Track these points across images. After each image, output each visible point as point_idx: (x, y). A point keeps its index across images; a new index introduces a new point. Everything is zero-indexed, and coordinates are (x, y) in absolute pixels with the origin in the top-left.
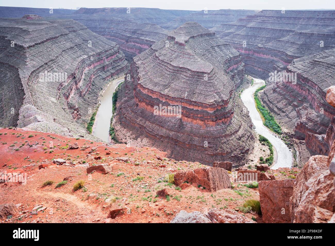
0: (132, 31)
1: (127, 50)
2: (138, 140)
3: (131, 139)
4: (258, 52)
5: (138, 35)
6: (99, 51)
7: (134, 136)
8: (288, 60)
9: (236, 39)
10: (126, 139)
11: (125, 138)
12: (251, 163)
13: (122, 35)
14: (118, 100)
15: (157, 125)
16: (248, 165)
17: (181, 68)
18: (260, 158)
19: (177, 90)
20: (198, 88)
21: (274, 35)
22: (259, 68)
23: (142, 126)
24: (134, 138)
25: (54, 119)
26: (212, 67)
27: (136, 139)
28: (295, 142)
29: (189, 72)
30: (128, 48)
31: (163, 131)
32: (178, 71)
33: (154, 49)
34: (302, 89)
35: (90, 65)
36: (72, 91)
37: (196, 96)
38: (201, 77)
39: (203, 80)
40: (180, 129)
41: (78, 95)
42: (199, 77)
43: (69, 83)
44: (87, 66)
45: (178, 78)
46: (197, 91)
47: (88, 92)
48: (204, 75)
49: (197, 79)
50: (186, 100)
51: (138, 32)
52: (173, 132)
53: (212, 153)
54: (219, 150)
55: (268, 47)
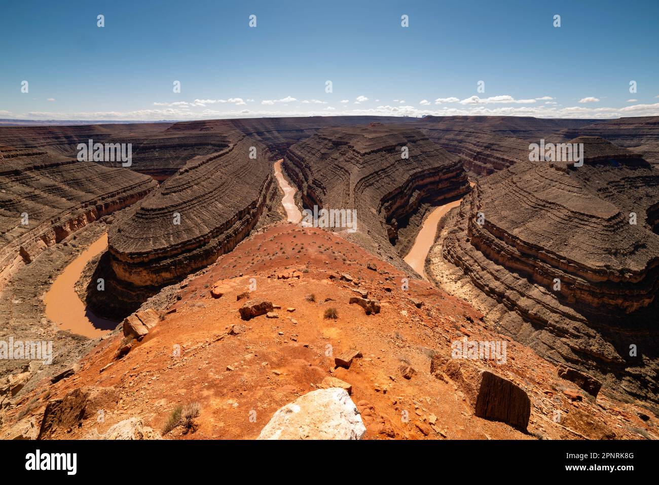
0: (485, 145)
2: (457, 284)
3: (448, 279)
7: (454, 277)
10: (442, 277)
13: (471, 150)
14: (445, 228)
15: (491, 273)
17: (550, 203)
19: (536, 234)
20: (574, 238)
23: (468, 267)
24: (453, 280)
25: (369, 231)
26: (617, 211)
27: (456, 282)
29: (565, 212)
31: (496, 284)
32: (544, 206)
33: (511, 171)
35: (423, 180)
36: (395, 206)
37: (568, 249)
38: (586, 223)
39: (589, 228)
40: (524, 289)
41: (400, 211)
42: (583, 222)
43: (394, 196)
44: (418, 181)
45: (542, 217)
46: (572, 242)
47: (411, 210)
48: (594, 220)
49: (577, 224)
50: (548, 252)
51: (493, 147)
52: (513, 290)
53: (576, 346)
54: (594, 347)
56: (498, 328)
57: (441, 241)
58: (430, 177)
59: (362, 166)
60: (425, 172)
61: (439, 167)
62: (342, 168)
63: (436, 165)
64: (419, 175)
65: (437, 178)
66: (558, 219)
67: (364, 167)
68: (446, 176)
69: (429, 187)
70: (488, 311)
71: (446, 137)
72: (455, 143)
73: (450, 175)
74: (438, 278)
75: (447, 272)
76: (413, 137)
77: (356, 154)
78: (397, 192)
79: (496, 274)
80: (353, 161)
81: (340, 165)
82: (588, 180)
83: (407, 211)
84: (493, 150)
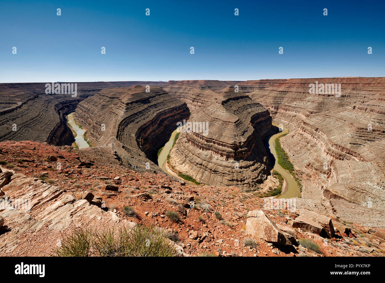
0: (197, 94)
1: (193, 107)
2: (183, 165)
3: (179, 164)
4: (284, 109)
7: (181, 162)
8: (308, 115)
9: (268, 100)
10: (176, 163)
12: (261, 190)
13: (191, 98)
16: (258, 192)
17: (216, 119)
18: (270, 187)
19: (211, 133)
20: (225, 132)
21: (298, 96)
23: (187, 156)
24: (181, 164)
26: (238, 119)
28: (303, 178)
29: (221, 121)
30: (193, 105)
31: (199, 160)
32: (214, 120)
34: (314, 137)
35: (165, 115)
36: (149, 131)
37: (223, 137)
38: (228, 125)
39: (229, 127)
40: (210, 160)
41: (153, 134)
42: (227, 125)
43: (148, 126)
44: (163, 116)
45: (214, 125)
46: (224, 134)
47: (160, 132)
48: (230, 123)
49: (225, 126)
50: (216, 140)
51: (200, 95)
52: (205, 161)
53: (230, 179)
54: (235, 177)
55: (293, 105)
57: (175, 146)
58: (169, 113)
59: (125, 111)
60: (166, 111)
61: (173, 108)
62: (114, 113)
63: (172, 107)
64: (163, 113)
65: (173, 114)
66: (219, 125)
67: (127, 111)
68: (178, 112)
69: (170, 118)
70: (196, 175)
71: (179, 91)
72: (184, 94)
73: (180, 111)
74: (174, 165)
75: (178, 160)
76: (159, 92)
77: (122, 104)
78: (149, 123)
79: (198, 155)
80: (120, 108)
81: (113, 111)
82: (231, 107)
83: (157, 133)
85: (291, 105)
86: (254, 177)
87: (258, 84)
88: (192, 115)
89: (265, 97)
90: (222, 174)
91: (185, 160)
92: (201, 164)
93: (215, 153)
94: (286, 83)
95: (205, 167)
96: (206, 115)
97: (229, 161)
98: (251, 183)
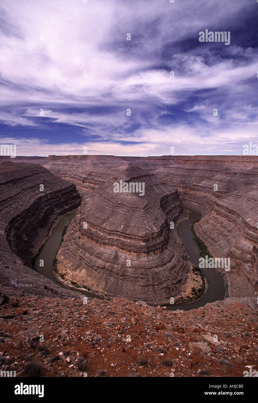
0: (88, 173)
1: (83, 189)
2: (77, 271)
3: (70, 270)
4: (194, 190)
5: (92, 176)
6: (56, 190)
7: (74, 267)
8: (218, 195)
11: (65, 269)
12: (183, 295)
13: (80, 177)
15: (96, 256)
16: (180, 296)
17: (119, 204)
18: (192, 288)
19: (114, 224)
21: (205, 175)
22: (196, 203)
23: (82, 257)
24: (74, 270)
26: (146, 203)
29: (126, 208)
30: (84, 187)
31: (100, 263)
32: (117, 206)
33: (101, 188)
34: (229, 221)
37: (130, 228)
38: (136, 212)
39: (137, 215)
40: (115, 260)
42: (134, 212)
44: (42, 203)
45: (116, 213)
46: (132, 224)
48: (138, 210)
49: (132, 214)
50: (121, 232)
52: (109, 264)
53: (144, 285)
54: (150, 281)
55: (202, 185)
56: (105, 292)
58: (52, 198)
60: (47, 195)
64: (43, 198)
65: (57, 199)
66: (124, 213)
70: (97, 284)
71: (64, 169)
72: (70, 173)
74: (63, 272)
75: (69, 265)
76: (36, 171)
78: (24, 214)
79: (99, 255)
84: (93, 176)
85: (200, 185)
86: (173, 278)
87: (161, 161)
88: (86, 200)
89: (171, 176)
90: (134, 279)
91: (80, 263)
92: (103, 268)
93: (121, 250)
94: (191, 160)
95: (110, 271)
96: (105, 200)
97: (141, 260)
98: (171, 286)
